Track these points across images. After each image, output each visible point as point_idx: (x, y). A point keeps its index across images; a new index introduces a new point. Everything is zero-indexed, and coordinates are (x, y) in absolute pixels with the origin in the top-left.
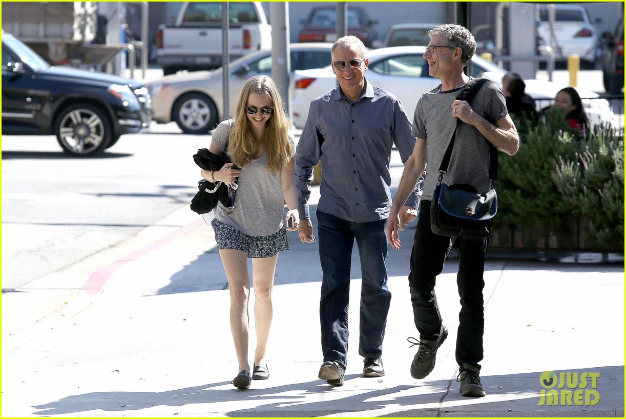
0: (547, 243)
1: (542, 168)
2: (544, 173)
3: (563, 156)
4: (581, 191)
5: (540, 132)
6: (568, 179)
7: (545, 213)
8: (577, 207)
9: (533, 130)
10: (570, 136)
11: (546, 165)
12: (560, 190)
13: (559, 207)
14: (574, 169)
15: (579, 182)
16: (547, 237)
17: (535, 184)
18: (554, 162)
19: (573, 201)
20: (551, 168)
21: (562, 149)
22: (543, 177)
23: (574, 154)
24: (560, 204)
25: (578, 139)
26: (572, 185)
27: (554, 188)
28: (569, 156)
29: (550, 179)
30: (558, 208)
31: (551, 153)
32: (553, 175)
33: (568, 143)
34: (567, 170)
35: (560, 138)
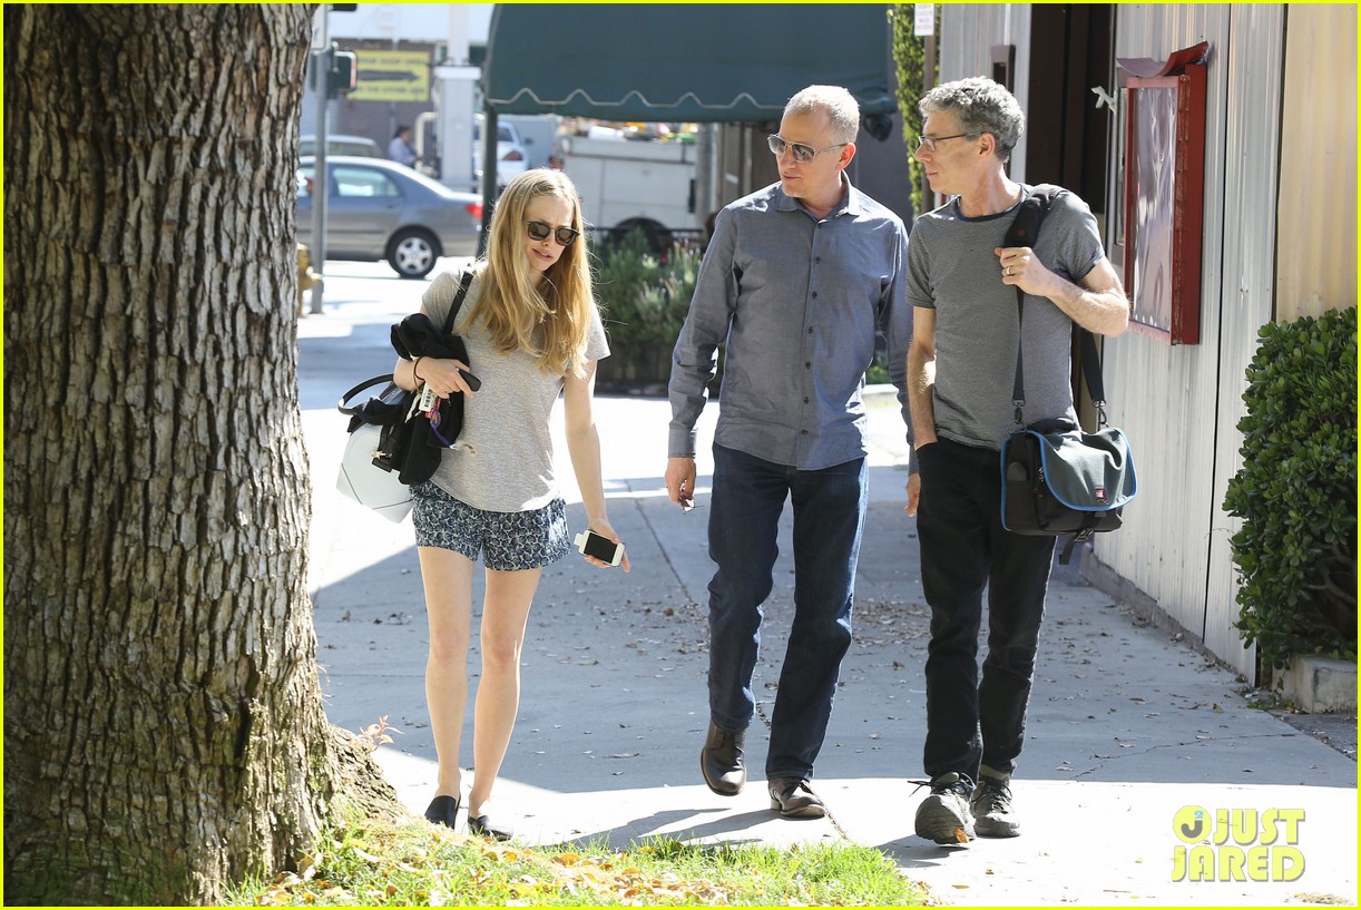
0: (624, 373)
1: (625, 294)
2: (627, 299)
3: (647, 280)
4: (665, 319)
5: (623, 257)
6: (653, 306)
7: (625, 341)
8: (659, 336)
9: (616, 253)
10: (655, 260)
11: (629, 292)
12: (644, 317)
13: (643, 335)
14: (659, 296)
15: (664, 310)
16: (624, 366)
17: (617, 310)
18: (638, 288)
19: (657, 329)
20: (635, 295)
21: (646, 274)
22: (625, 303)
23: (658, 279)
24: (643, 332)
25: (662, 265)
26: (656, 312)
27: (637, 316)
28: (654, 281)
29: (633, 306)
30: (640, 337)
31: (634, 278)
32: (637, 302)
33: (653, 270)
34: (651, 297)
35: (645, 264)
